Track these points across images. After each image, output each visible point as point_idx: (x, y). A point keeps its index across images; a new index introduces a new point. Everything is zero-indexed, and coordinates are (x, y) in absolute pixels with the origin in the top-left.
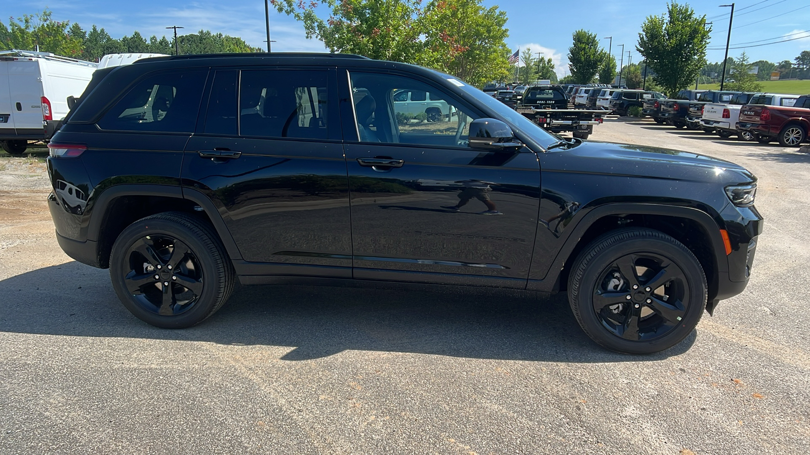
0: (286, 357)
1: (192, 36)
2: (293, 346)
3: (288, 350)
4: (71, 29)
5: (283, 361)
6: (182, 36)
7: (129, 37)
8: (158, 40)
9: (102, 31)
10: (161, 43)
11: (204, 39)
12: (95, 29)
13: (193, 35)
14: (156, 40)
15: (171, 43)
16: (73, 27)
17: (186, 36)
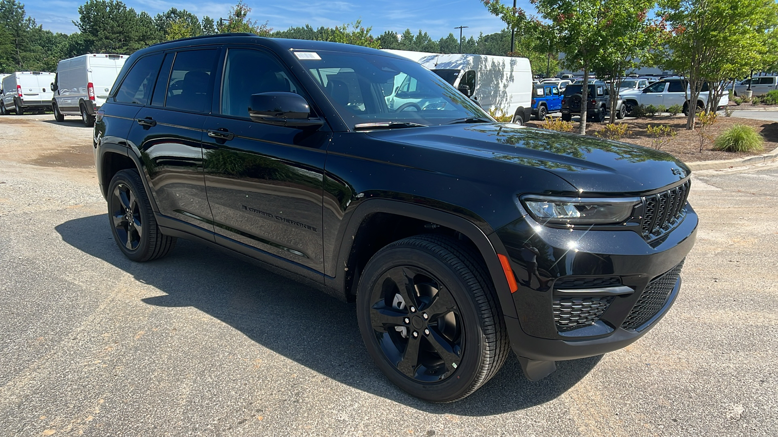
0: (148, 301)
1: (496, 35)
2: (167, 293)
3: (158, 293)
4: (403, 34)
5: (142, 303)
6: (488, 36)
7: (445, 38)
8: (467, 40)
9: (425, 34)
10: (468, 42)
11: (505, 37)
12: (420, 33)
13: (497, 33)
14: (465, 40)
15: (477, 42)
16: (406, 32)
17: (491, 35)
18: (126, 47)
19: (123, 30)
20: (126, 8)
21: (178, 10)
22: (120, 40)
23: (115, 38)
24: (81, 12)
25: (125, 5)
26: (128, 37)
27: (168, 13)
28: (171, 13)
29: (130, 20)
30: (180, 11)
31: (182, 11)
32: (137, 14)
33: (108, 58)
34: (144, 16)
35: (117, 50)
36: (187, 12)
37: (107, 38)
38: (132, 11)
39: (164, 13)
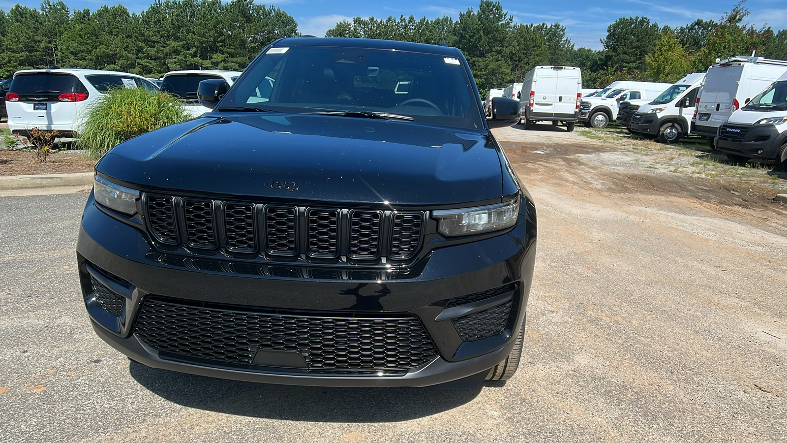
18: (639, 61)
19: (641, 45)
20: (649, 23)
21: (704, 21)
22: (636, 55)
23: (632, 53)
24: (609, 31)
25: (649, 20)
26: (644, 51)
27: (692, 25)
28: (696, 24)
29: (650, 35)
30: (706, 22)
31: (709, 21)
32: (659, 28)
33: (552, 70)
34: (666, 29)
35: (631, 64)
36: (713, 22)
37: (625, 53)
38: (655, 25)
39: (687, 25)
